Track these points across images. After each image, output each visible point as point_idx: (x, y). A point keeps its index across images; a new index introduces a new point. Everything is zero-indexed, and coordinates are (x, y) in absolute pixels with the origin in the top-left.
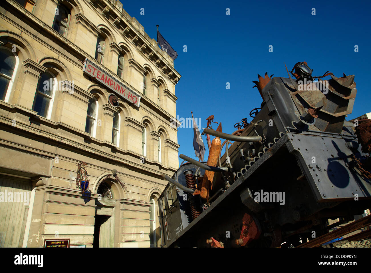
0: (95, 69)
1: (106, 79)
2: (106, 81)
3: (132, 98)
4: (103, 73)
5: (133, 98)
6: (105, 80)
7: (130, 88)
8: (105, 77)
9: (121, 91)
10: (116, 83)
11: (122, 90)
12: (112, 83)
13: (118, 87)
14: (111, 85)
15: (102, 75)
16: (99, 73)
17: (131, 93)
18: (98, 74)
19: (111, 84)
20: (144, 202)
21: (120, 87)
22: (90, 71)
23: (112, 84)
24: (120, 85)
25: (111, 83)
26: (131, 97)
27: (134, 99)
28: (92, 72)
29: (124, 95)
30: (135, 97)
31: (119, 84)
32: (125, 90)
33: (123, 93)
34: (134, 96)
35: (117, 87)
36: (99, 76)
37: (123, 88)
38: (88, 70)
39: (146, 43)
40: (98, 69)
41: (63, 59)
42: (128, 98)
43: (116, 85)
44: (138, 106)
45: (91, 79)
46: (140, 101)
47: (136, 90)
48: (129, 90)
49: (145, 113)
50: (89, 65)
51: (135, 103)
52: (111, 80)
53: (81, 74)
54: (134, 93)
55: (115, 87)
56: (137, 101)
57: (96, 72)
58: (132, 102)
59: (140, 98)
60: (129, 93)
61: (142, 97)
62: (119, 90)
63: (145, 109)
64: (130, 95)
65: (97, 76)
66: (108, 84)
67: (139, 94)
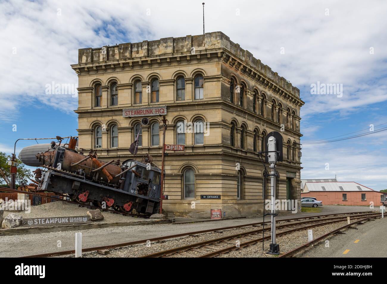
0: (129, 111)
1: (137, 112)
4: (134, 110)
5: (160, 111)
8: (136, 112)
9: (149, 112)
10: (144, 109)
12: (142, 112)
14: (142, 114)
15: (134, 112)
18: (132, 113)
20: (173, 174)
21: (148, 111)
22: (126, 114)
24: (148, 109)
26: (158, 111)
27: (161, 112)
28: (128, 114)
30: (162, 109)
31: (146, 109)
33: (151, 113)
34: (160, 109)
37: (150, 110)
38: (126, 115)
39: (167, 57)
40: (131, 110)
41: (114, 118)
42: (156, 113)
43: (145, 111)
44: (166, 114)
45: (130, 118)
46: (166, 109)
47: (160, 104)
48: (155, 107)
49: (176, 114)
50: (126, 112)
51: (163, 113)
52: (141, 110)
53: (124, 118)
54: (160, 107)
55: (145, 113)
56: (164, 111)
57: (130, 112)
58: (159, 115)
59: (166, 107)
60: (156, 110)
61: (168, 105)
62: (148, 113)
63: (175, 111)
64: (157, 111)
65: (132, 115)
66: (140, 114)
67: (165, 105)
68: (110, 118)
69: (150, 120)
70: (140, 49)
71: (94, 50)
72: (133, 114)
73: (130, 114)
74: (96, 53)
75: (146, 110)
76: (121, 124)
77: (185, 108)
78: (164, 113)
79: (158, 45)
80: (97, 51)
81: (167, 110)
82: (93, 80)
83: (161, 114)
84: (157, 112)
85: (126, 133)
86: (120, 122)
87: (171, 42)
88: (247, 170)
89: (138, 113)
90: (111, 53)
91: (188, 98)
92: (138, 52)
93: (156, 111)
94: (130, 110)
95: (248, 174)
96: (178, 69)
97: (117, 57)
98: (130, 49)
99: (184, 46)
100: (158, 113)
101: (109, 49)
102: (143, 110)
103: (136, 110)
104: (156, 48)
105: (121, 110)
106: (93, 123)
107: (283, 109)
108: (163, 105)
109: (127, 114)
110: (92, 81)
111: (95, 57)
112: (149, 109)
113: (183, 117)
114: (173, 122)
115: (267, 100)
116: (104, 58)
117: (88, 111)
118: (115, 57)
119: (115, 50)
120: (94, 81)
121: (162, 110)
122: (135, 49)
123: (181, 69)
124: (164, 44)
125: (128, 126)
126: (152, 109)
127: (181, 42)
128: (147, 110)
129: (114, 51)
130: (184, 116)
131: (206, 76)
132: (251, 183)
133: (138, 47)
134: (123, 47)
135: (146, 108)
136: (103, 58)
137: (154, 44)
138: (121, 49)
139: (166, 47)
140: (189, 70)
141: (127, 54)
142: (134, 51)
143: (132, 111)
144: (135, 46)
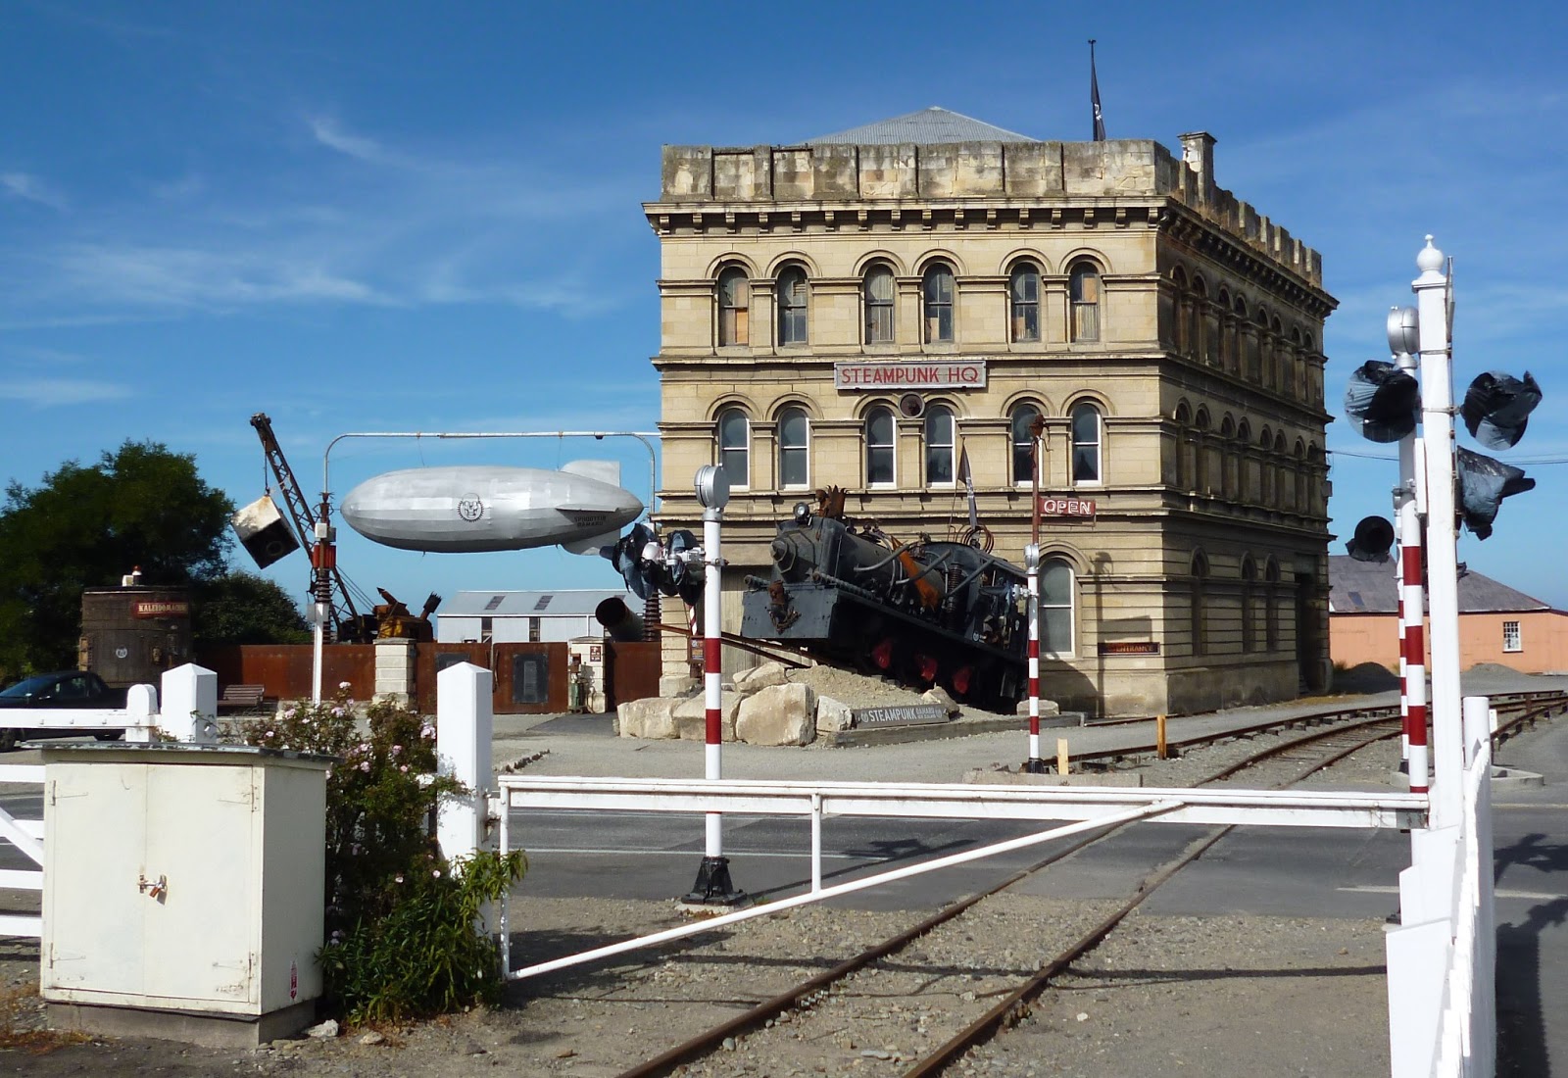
0: (856, 370)
1: (885, 375)
2: (884, 380)
3: (961, 377)
4: (875, 367)
5: (963, 375)
6: (882, 378)
7: (948, 358)
8: (882, 373)
9: (925, 378)
10: (911, 367)
11: (929, 374)
12: (900, 374)
13: (916, 374)
14: (900, 380)
15: (873, 374)
16: (868, 373)
17: (954, 367)
18: (865, 376)
19: (898, 377)
21: (924, 371)
22: (846, 380)
23: (901, 377)
24: (921, 367)
26: (957, 375)
27: (966, 377)
28: (853, 379)
29: (937, 381)
30: (971, 368)
31: (916, 367)
32: (937, 369)
33: (934, 379)
34: (966, 370)
35: (914, 376)
36: (867, 379)
37: (931, 369)
38: (843, 382)
39: (989, 207)
40: (863, 368)
41: (799, 387)
42: (950, 381)
43: (911, 374)
44: (982, 385)
45: (857, 391)
46: (984, 369)
47: (967, 355)
48: (949, 363)
49: (1015, 385)
50: (844, 371)
51: (973, 380)
52: (897, 369)
53: (836, 392)
54: (963, 363)
55: (911, 379)
56: (976, 374)
57: (861, 374)
58: (960, 385)
59: (984, 364)
60: (950, 369)
61: (992, 358)
62: (922, 379)
63: (1013, 377)
64: (953, 373)
65: (865, 382)
66: (893, 381)
67: (980, 358)
68: (785, 388)
69: (926, 400)
70: (886, 165)
71: (721, 154)
72: (872, 378)
73: (861, 379)
74: (725, 162)
75: (914, 369)
76: (824, 411)
77: (1043, 371)
78: (976, 382)
79: (949, 160)
80: (729, 157)
81: (987, 374)
82: (719, 257)
83: (968, 385)
84: (954, 378)
85: (840, 440)
86: (822, 402)
87: (994, 156)
88: (1212, 560)
89: (889, 376)
90: (781, 169)
91: (1052, 337)
92: (879, 175)
93: (950, 375)
94: (859, 367)
95: (1215, 572)
96: (1020, 244)
97: (808, 187)
98: (853, 163)
99: (1038, 173)
100: (958, 380)
101: (777, 156)
102: (907, 369)
103: (879, 367)
104: (944, 169)
105: (830, 366)
106: (719, 403)
107: (1284, 337)
108: (975, 358)
109: (849, 377)
110: (715, 260)
111: (721, 176)
112: (926, 366)
113: (1037, 397)
114: (1005, 411)
115: (1247, 319)
116: (761, 184)
117: (703, 362)
118: (797, 183)
119: (798, 161)
120: (723, 259)
121: (969, 372)
122: (868, 166)
123: (1030, 244)
124: (971, 159)
125: (850, 419)
126: (935, 366)
127: (1027, 159)
128: (919, 370)
129: (792, 163)
130: (1041, 394)
131: (1109, 272)
132: (1218, 603)
133: (879, 159)
134: (828, 154)
135: (919, 363)
136: (757, 186)
137: (935, 154)
138: (821, 159)
139: (980, 171)
140: (1055, 248)
141: (844, 180)
142: (867, 171)
143: (865, 370)
144: (868, 153)
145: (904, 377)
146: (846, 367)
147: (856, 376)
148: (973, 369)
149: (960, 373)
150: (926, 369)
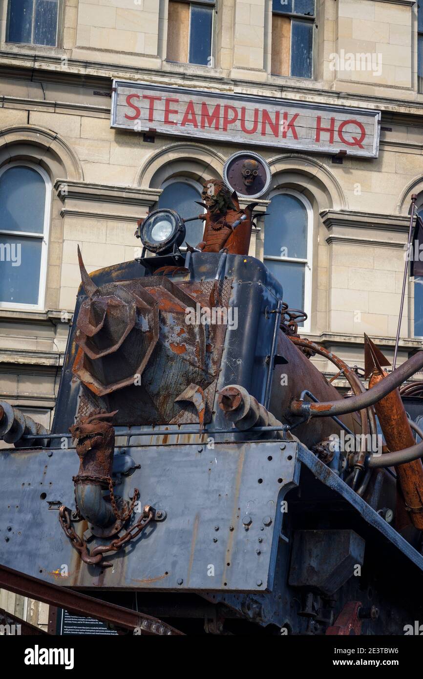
0: (152, 99)
1: (205, 114)
2: (203, 122)
3: (336, 134)
4: (187, 98)
5: (340, 132)
6: (199, 119)
8: (198, 110)
9: (275, 129)
10: (250, 106)
11: (281, 122)
12: (231, 115)
13: (260, 119)
14: (229, 126)
15: (182, 109)
16: (172, 107)
17: (326, 116)
18: (168, 111)
19: (226, 122)
21: (273, 116)
22: (132, 113)
23: (234, 121)
24: (269, 108)
25: (226, 118)
26: (331, 131)
27: (347, 137)
28: (144, 114)
29: (296, 137)
31: (261, 107)
32: (296, 116)
33: (289, 133)
34: (345, 123)
35: (256, 122)
37: (286, 115)
38: (127, 117)
40: (165, 96)
41: (42, 119)
42: (318, 140)
43: (249, 117)
44: (373, 154)
45: (150, 137)
46: (377, 128)
47: (349, 96)
48: (318, 107)
50: (129, 97)
51: (358, 143)
52: (227, 108)
53: (111, 135)
54: (343, 110)
55: (249, 126)
56: (363, 135)
57: (160, 106)
58: (335, 149)
59: (378, 117)
60: (319, 119)
61: (392, 108)
62: (268, 129)
64: (323, 126)
65: (167, 122)
66: (217, 128)
67: (372, 105)
69: (274, 169)
72: (179, 118)
73: (159, 116)
75: (256, 111)
76: (85, 166)
78: (361, 147)
81: (382, 135)
83: (347, 151)
84: (325, 136)
86: (82, 151)
89: (210, 118)
93: (319, 129)
100: (331, 141)
102: (244, 109)
103: (194, 98)
105: (104, 85)
108: (363, 105)
109: (138, 109)
112: (278, 108)
121: (350, 128)
125: (135, 186)
126: (292, 111)
128: (265, 112)
135: (264, 100)
143: (168, 101)
145: (238, 123)
146: (133, 91)
147: (151, 109)
148: (359, 125)
149: (336, 129)
150: (278, 114)
